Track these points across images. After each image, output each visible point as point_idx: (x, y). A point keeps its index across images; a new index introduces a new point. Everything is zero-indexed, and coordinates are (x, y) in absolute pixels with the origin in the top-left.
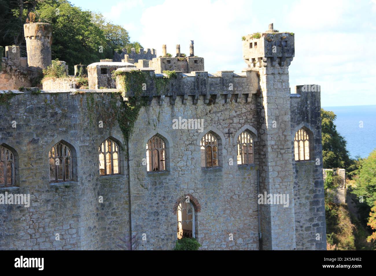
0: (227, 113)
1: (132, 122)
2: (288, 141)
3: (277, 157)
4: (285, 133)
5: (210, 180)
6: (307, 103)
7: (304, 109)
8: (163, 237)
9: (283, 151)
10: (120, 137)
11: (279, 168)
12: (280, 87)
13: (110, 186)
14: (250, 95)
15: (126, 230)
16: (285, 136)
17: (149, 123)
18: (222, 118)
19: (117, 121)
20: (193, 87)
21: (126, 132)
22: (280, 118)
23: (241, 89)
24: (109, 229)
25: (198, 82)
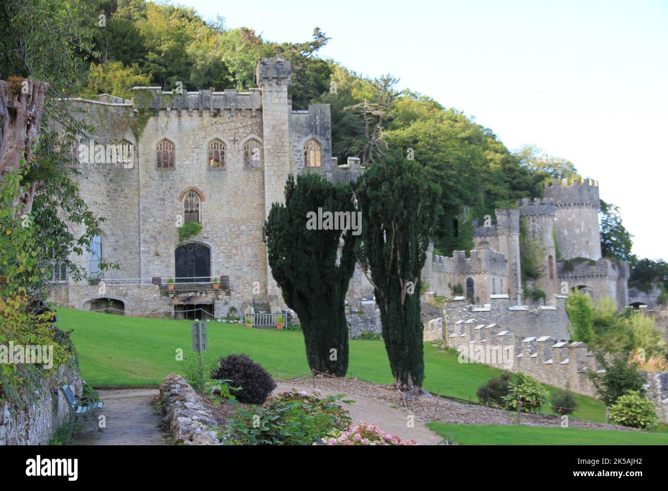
0: (233, 124)
1: (142, 129)
2: (285, 146)
3: (274, 159)
4: (282, 140)
5: (214, 177)
6: (315, 118)
7: (313, 123)
8: (168, 218)
9: (279, 155)
10: (132, 139)
11: (276, 168)
12: (278, 102)
13: (123, 176)
14: (254, 110)
15: (135, 211)
16: (283, 142)
17: (157, 130)
18: (228, 128)
19: (129, 128)
20: (197, 102)
21: (137, 136)
22: (277, 127)
23: (244, 104)
24: (121, 208)
25: (201, 98)
